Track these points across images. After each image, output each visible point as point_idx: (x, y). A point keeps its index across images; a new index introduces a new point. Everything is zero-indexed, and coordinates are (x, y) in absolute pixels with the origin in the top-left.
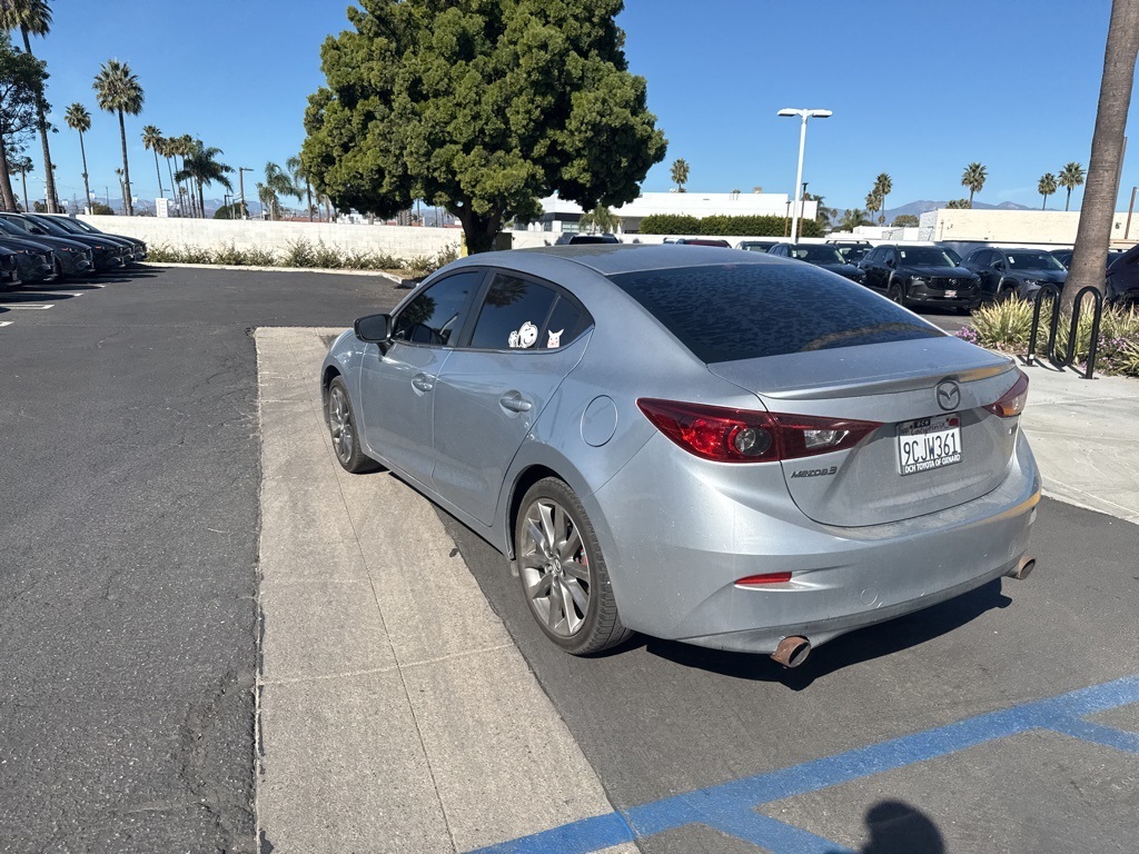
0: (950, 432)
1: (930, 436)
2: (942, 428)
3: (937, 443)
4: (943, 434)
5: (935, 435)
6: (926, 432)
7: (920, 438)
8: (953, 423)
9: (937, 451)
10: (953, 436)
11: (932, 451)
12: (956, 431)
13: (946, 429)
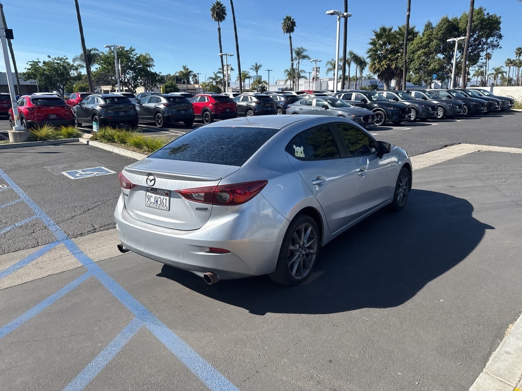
0: (165, 197)
1: (157, 196)
2: (162, 195)
3: (159, 200)
4: (162, 197)
5: (159, 196)
6: (156, 194)
7: (153, 195)
8: (167, 195)
9: (159, 203)
10: (166, 199)
11: (157, 202)
12: (168, 198)
13: (164, 196)
